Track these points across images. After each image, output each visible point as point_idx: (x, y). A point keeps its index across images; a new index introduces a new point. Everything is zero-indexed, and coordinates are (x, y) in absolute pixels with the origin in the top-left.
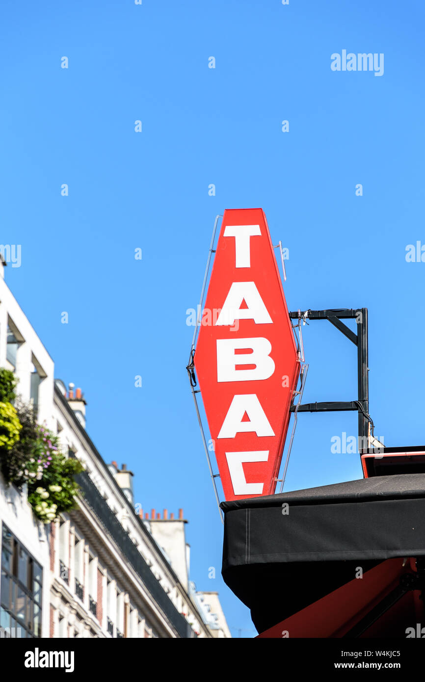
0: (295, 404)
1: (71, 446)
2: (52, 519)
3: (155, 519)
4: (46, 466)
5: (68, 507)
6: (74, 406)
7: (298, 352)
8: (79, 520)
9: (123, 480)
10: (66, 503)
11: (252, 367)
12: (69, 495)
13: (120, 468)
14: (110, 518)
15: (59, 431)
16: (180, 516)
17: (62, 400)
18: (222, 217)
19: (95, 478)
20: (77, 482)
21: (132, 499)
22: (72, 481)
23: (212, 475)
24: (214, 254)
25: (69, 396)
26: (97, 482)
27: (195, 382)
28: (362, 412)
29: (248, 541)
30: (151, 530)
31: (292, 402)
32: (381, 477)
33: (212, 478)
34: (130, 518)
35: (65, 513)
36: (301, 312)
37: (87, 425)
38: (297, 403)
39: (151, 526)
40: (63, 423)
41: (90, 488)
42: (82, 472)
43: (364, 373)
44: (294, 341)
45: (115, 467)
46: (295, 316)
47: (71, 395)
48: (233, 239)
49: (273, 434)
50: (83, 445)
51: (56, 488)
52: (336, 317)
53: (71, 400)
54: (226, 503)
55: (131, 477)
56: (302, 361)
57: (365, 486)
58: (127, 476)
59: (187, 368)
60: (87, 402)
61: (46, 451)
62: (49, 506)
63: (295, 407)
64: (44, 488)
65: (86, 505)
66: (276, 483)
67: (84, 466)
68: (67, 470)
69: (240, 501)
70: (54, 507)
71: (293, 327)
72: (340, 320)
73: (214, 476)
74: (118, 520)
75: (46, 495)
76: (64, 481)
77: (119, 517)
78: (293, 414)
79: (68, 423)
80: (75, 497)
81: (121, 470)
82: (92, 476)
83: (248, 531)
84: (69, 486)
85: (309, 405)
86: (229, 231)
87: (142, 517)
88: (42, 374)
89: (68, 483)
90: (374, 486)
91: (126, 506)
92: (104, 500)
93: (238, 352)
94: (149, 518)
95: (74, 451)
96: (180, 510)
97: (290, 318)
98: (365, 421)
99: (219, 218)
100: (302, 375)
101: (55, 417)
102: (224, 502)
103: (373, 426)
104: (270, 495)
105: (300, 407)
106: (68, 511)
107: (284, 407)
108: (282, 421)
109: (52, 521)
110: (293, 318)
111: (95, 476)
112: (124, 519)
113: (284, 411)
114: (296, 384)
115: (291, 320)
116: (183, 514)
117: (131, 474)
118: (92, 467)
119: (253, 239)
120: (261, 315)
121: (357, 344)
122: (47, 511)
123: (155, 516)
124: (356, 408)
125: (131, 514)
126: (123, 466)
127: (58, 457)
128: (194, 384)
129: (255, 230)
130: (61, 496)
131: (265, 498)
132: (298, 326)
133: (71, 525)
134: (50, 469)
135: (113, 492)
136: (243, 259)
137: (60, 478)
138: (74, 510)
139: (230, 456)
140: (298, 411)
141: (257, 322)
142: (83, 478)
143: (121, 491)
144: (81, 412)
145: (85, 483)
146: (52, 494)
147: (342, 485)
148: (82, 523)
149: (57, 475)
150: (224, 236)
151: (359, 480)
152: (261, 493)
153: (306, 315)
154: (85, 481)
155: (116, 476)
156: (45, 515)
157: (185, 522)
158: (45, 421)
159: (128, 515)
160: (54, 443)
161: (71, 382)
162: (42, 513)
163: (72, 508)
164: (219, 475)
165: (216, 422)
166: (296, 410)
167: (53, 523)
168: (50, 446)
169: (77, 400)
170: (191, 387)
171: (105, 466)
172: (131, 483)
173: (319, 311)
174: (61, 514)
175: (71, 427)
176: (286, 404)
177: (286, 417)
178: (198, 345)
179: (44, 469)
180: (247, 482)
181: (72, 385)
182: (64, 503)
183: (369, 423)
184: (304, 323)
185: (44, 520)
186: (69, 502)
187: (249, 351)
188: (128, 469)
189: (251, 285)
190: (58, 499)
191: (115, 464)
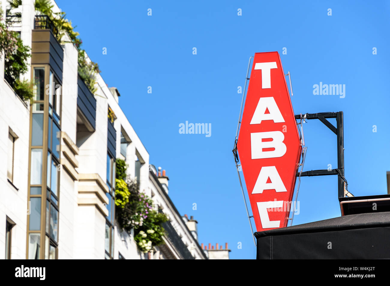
0: (299, 171)
1: (160, 205)
2: (148, 250)
3: (211, 249)
4: (145, 218)
5: (158, 242)
6: (162, 181)
7: (300, 139)
8: (165, 251)
9: (191, 226)
10: (157, 240)
11: (273, 149)
12: (159, 236)
13: (189, 218)
14: (184, 249)
15: (152, 196)
16: (226, 247)
17: (154, 177)
18: (253, 58)
19: (174, 225)
20: (164, 228)
21: (197, 237)
22: (161, 226)
23: (248, 216)
24: (249, 81)
25: (158, 175)
26: (176, 227)
27: (238, 160)
28: (340, 176)
29: (271, 256)
30: (208, 256)
31: (297, 170)
32: (352, 215)
33: (249, 219)
34: (196, 249)
35: (157, 246)
36: (302, 115)
37: (169, 192)
38: (300, 171)
39: (208, 253)
40: (155, 192)
41: (172, 231)
42: (167, 221)
43: (341, 151)
44: (298, 133)
45: (186, 218)
46: (298, 117)
47: (159, 174)
48: (260, 71)
49: (286, 191)
50: (167, 205)
51: (151, 231)
52: (323, 117)
53: (159, 177)
54: (258, 233)
55: (196, 223)
56: (303, 145)
57: (342, 221)
58: (194, 223)
59: (233, 151)
60: (169, 178)
61: (145, 208)
62: (147, 242)
63: (299, 173)
64: (144, 231)
65: (169, 241)
66: (288, 220)
67: (168, 218)
68: (158, 221)
69: (266, 231)
70: (150, 243)
71: (297, 124)
72: (326, 119)
73: (250, 217)
74: (188, 250)
75: (145, 235)
76: (156, 227)
77: (189, 248)
78: (298, 178)
79: (158, 191)
80: (162, 237)
81: (190, 220)
82: (172, 224)
83: (271, 250)
84: (159, 230)
85: (307, 172)
86: (258, 66)
87: (203, 248)
88: (142, 162)
89: (158, 228)
90: (348, 221)
91: (193, 242)
92: (180, 238)
93: (264, 140)
94: (207, 249)
95: (162, 208)
96: (226, 244)
97: (296, 118)
98: (342, 181)
99: (251, 58)
100: (303, 154)
101: (150, 188)
102: (256, 232)
103: (347, 184)
104: (284, 228)
105: (303, 173)
106: (159, 245)
107: (292, 173)
108: (291, 182)
109: (149, 252)
110: (298, 119)
111: (174, 224)
112: (192, 249)
113: (292, 176)
114: (300, 159)
115: (296, 120)
116: (227, 246)
117: (196, 222)
118: (172, 218)
119: (272, 70)
120: (277, 117)
121: (336, 134)
122: (146, 245)
123: (211, 247)
124: (337, 173)
125: (196, 247)
126: (191, 217)
127: (153, 213)
128: (237, 161)
129: (274, 65)
130: (154, 236)
131: (281, 229)
132: (300, 123)
133: (160, 254)
134: (147, 220)
135: (185, 233)
136: (266, 83)
137: (153, 226)
138: (162, 244)
139: (260, 205)
140: (301, 176)
141: (275, 122)
142: (167, 225)
143: (190, 232)
144: (165, 185)
145: (168, 228)
146: (149, 235)
147: (329, 221)
148: (167, 252)
149: (152, 224)
150: (255, 69)
151: (339, 217)
152: (279, 226)
153: (305, 116)
154: (168, 226)
155: (188, 224)
156: (145, 248)
157: (229, 251)
158: (144, 190)
159: (195, 247)
160: (150, 204)
161: (159, 166)
162: (143, 246)
163: (161, 243)
164: (253, 216)
165: (251, 184)
166: (300, 175)
167: (149, 253)
168: (148, 206)
169: (163, 177)
170: (235, 162)
171: (181, 218)
172: (196, 227)
173: (313, 114)
174: (154, 247)
175: (160, 194)
176: (293, 172)
177: (293, 180)
178: (239, 137)
179: (144, 219)
180: (270, 220)
181: (160, 168)
182: (156, 240)
183: (345, 182)
184: (304, 122)
185: (144, 251)
186: (159, 239)
187: (271, 140)
188: (194, 219)
189: (272, 99)
190: (153, 238)
191: (186, 216)
